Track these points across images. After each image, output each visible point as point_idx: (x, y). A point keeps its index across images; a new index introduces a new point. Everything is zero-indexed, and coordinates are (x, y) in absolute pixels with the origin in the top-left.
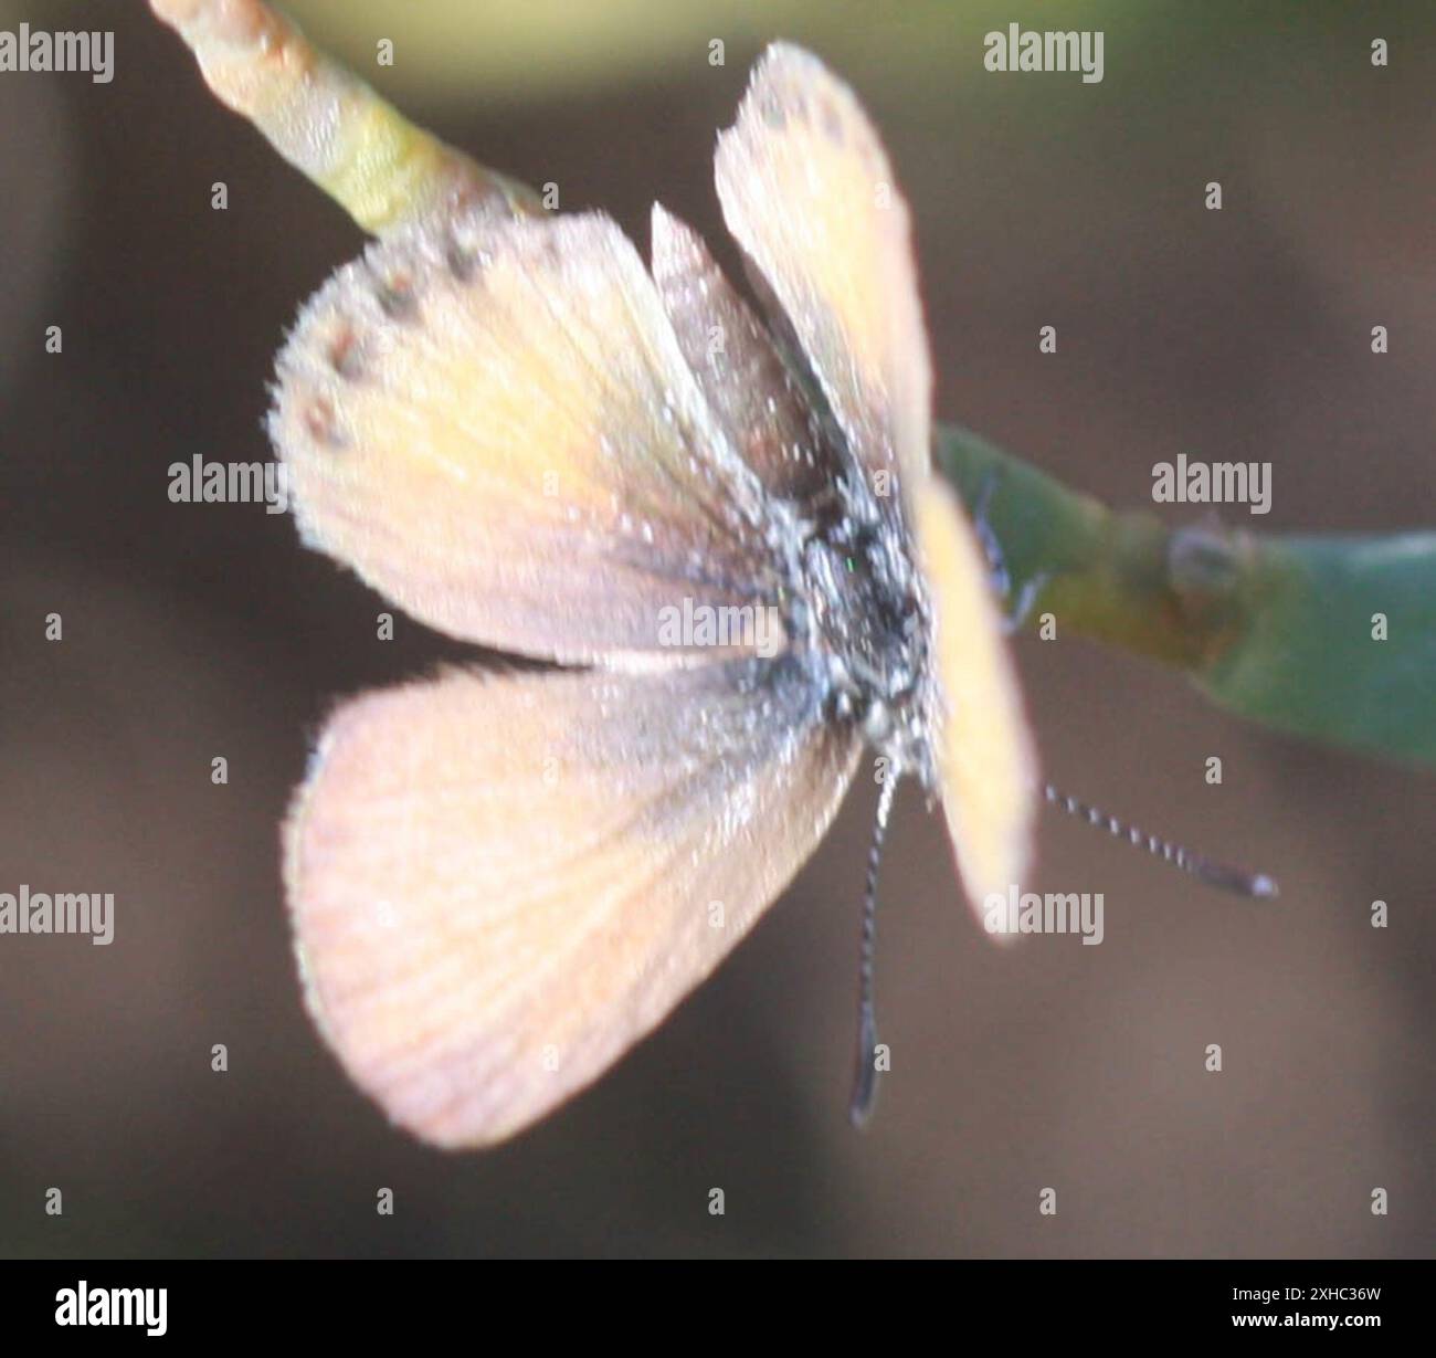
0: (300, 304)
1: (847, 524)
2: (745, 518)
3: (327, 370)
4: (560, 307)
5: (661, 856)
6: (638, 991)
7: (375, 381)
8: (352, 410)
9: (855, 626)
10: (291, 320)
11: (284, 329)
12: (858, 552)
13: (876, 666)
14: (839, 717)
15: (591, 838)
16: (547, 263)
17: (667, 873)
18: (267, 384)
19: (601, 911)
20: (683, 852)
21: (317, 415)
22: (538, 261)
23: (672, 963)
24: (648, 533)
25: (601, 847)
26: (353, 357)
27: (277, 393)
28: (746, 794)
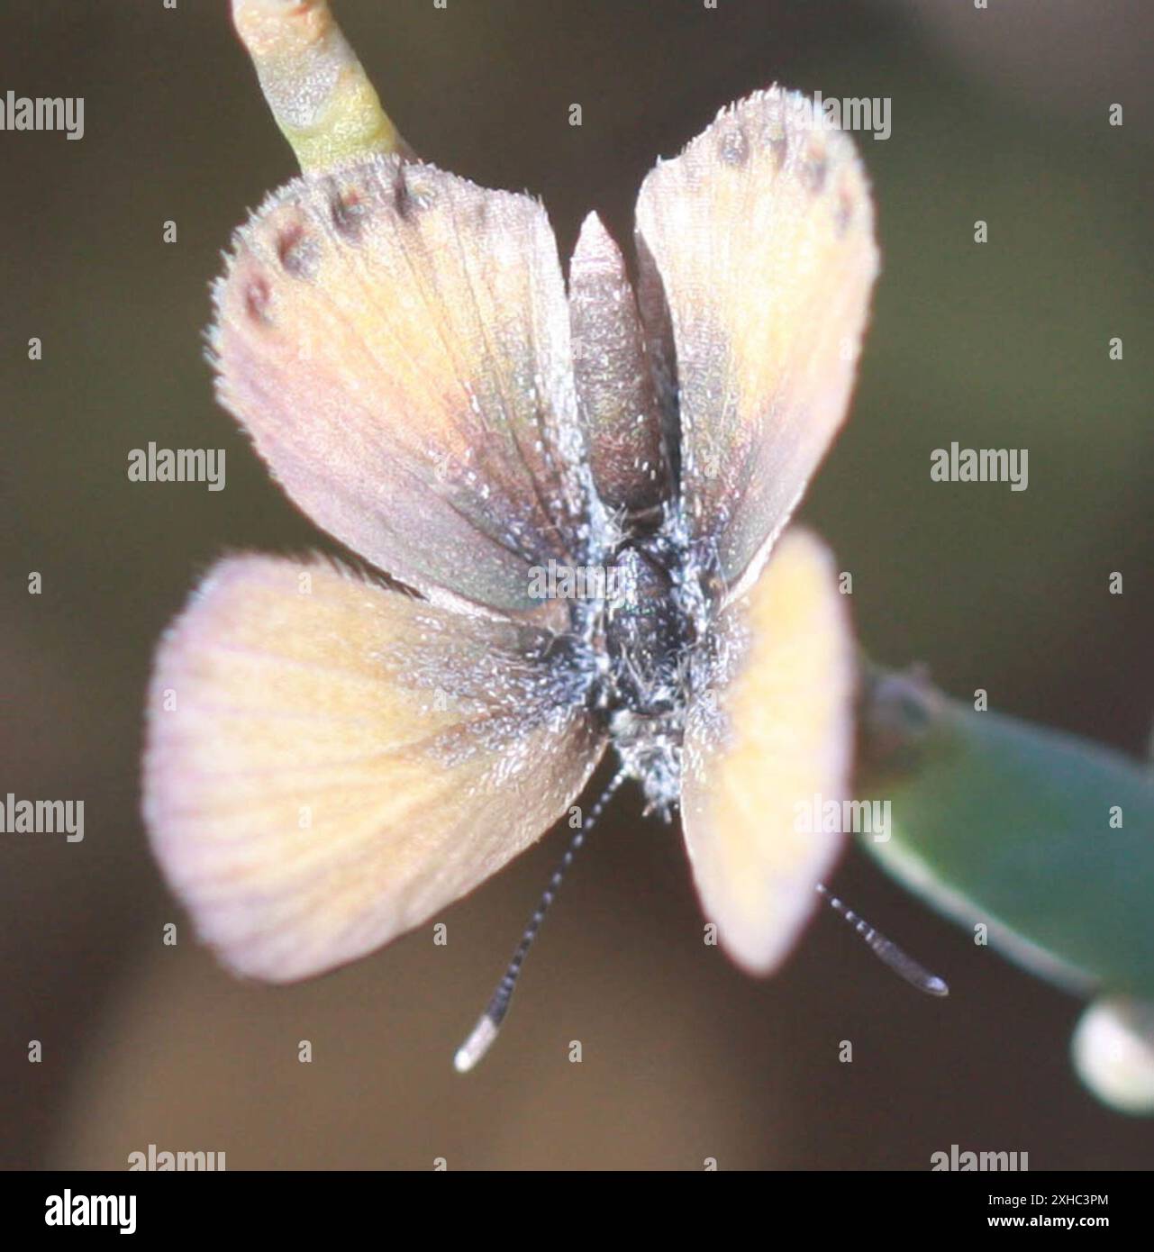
0: (268, 193)
1: (660, 542)
2: (566, 508)
3: (273, 256)
4: (472, 266)
5: (445, 781)
6: (410, 891)
7: (308, 278)
8: (286, 297)
9: (643, 633)
10: (257, 202)
11: (248, 209)
12: (662, 568)
13: (648, 678)
14: (596, 707)
15: (395, 745)
16: (473, 225)
17: (446, 798)
18: (223, 253)
19: (393, 810)
20: (463, 784)
21: (256, 292)
22: (467, 221)
23: (440, 877)
24: (485, 493)
25: (399, 757)
26: (297, 253)
27: (230, 262)
28: (519, 751)
